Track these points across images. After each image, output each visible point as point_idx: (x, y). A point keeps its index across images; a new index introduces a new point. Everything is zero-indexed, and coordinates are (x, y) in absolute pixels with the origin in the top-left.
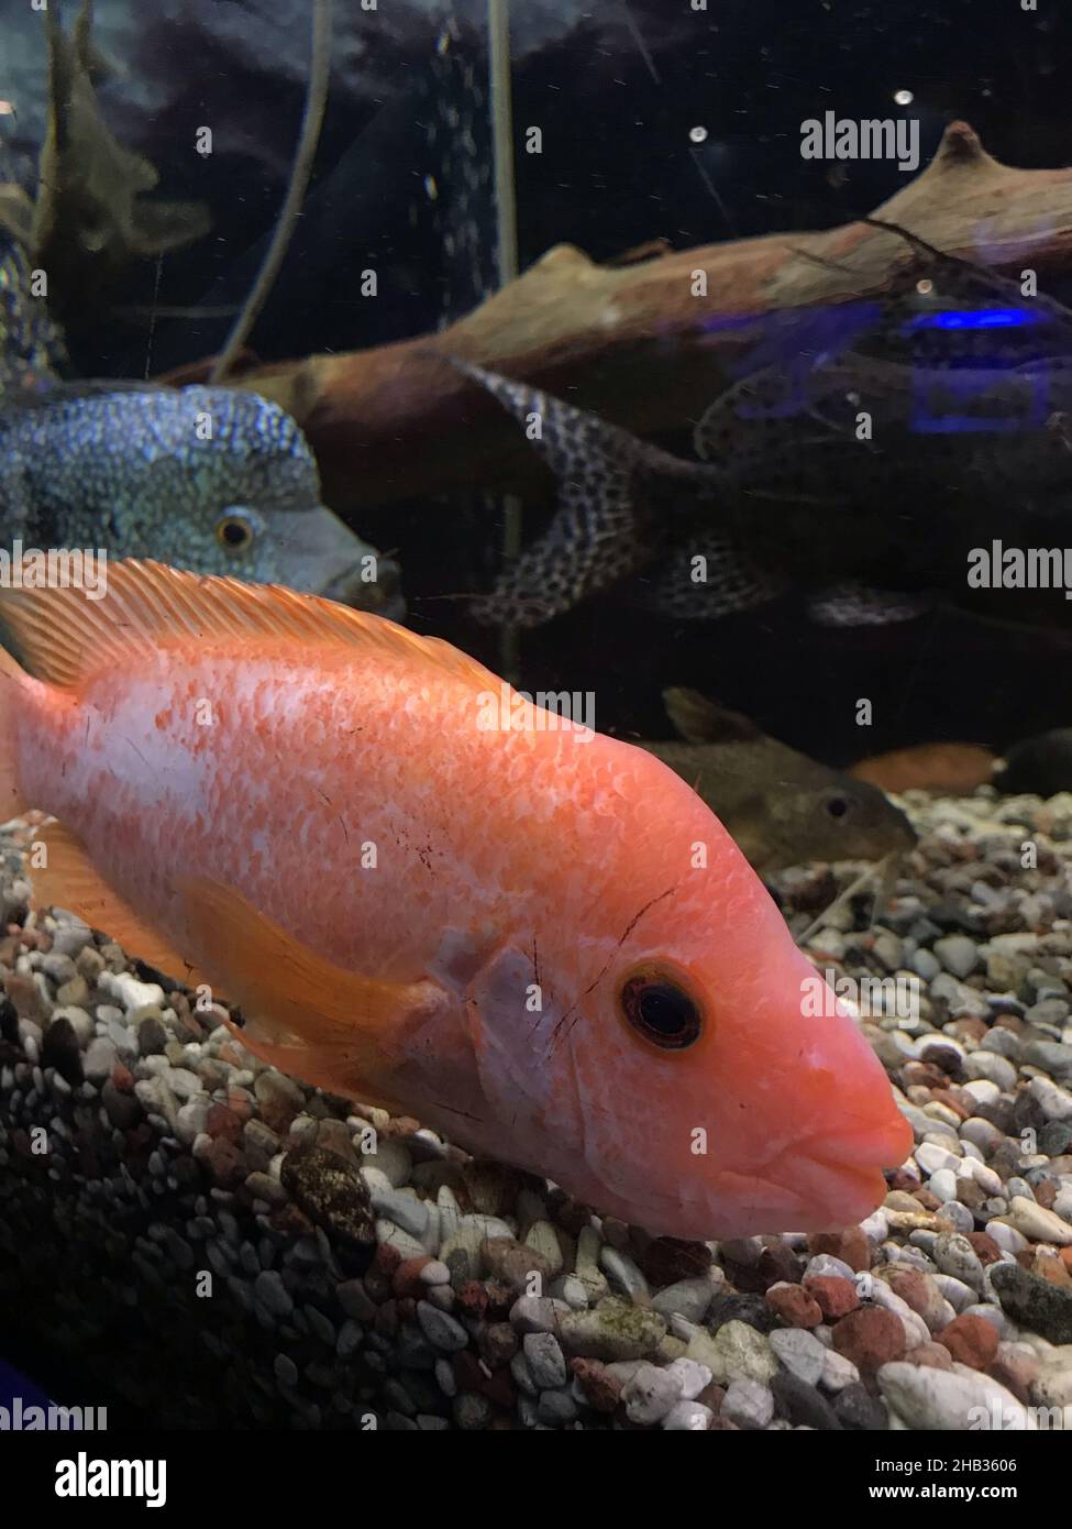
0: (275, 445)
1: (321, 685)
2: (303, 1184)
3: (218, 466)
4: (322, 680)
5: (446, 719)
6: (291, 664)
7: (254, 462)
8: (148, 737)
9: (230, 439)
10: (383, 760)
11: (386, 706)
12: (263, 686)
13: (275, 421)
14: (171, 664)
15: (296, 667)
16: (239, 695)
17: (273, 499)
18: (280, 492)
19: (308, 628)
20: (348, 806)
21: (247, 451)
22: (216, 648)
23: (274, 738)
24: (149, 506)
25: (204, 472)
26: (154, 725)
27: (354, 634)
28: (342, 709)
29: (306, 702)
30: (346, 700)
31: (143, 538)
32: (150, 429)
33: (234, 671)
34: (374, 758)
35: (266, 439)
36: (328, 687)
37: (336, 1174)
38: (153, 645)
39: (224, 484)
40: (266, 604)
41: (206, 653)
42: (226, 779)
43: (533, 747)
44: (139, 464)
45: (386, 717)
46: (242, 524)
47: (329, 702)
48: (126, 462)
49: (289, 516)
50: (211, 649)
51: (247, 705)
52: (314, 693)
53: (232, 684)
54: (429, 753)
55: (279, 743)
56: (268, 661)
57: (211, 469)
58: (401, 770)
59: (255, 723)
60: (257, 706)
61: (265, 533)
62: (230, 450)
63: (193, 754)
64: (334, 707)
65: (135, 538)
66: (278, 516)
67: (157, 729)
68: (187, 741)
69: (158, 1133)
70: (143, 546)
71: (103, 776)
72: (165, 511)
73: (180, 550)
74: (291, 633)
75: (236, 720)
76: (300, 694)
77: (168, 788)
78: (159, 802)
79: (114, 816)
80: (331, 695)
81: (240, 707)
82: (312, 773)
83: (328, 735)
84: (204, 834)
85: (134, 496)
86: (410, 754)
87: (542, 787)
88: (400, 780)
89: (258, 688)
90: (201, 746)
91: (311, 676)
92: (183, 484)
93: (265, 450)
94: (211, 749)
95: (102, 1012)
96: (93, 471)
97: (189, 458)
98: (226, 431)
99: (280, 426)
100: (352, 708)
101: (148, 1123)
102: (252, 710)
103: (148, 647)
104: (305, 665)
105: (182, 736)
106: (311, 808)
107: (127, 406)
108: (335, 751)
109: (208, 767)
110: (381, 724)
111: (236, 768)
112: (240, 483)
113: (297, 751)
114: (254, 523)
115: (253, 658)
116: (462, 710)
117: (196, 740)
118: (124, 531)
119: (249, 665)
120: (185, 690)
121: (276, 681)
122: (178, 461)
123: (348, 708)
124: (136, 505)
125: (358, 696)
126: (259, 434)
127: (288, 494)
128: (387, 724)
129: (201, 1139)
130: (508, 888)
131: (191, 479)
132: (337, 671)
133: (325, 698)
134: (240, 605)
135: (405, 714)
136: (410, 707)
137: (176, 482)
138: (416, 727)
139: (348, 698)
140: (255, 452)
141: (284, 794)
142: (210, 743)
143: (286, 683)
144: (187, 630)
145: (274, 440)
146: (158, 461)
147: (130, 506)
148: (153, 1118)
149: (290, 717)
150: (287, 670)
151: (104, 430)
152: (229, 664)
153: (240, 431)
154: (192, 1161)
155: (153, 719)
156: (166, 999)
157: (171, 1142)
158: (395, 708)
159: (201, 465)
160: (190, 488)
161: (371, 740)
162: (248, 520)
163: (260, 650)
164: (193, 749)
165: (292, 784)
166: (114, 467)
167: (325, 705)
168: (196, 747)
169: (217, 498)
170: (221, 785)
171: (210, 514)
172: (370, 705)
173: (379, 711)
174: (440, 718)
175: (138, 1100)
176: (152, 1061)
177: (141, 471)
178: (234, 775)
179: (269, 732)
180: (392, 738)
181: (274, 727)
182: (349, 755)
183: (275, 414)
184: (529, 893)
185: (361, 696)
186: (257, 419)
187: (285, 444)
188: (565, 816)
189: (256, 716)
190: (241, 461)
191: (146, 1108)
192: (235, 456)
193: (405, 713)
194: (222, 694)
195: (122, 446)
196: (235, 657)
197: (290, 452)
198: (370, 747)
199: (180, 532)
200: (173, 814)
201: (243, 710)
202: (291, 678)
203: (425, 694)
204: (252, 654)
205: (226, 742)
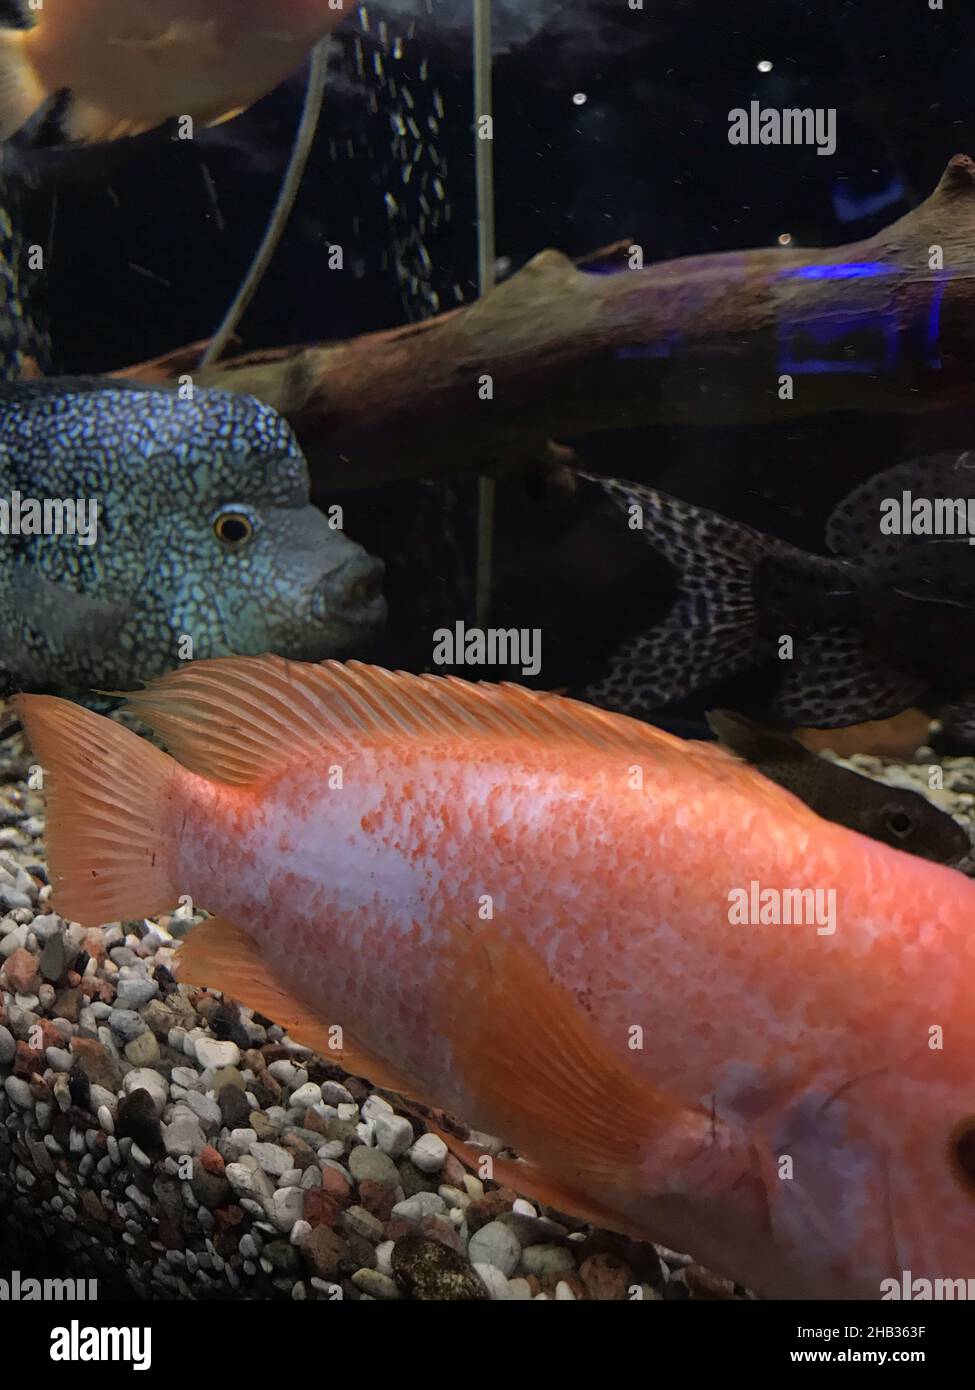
0: (273, 444)
1: (570, 792)
2: (420, 1287)
3: (218, 464)
4: (570, 788)
5: (727, 839)
6: (530, 768)
7: (253, 460)
8: (352, 840)
9: (230, 438)
10: (652, 881)
11: (652, 819)
12: (497, 791)
13: (272, 421)
14: (379, 763)
15: (536, 772)
16: (468, 800)
17: (270, 496)
18: (276, 490)
19: (548, 731)
20: (609, 925)
21: (247, 449)
22: (436, 748)
23: (514, 848)
24: (144, 501)
25: (204, 468)
26: (359, 825)
27: (602, 737)
28: (599, 821)
29: (552, 811)
30: (603, 811)
31: (134, 530)
32: (145, 424)
33: (461, 772)
34: (642, 877)
35: (265, 438)
36: (576, 795)
37: (454, 1276)
38: (356, 744)
39: (224, 480)
40: (496, 705)
41: (424, 753)
42: (454, 888)
43: (837, 870)
44: (134, 459)
45: (653, 831)
46: (241, 520)
47: (580, 811)
48: (121, 456)
49: (285, 513)
50: (429, 749)
51: (480, 810)
52: (561, 800)
53: (459, 787)
54: (710, 874)
55: (520, 853)
56: (501, 764)
57: (211, 465)
58: (677, 892)
59: (491, 831)
60: (492, 811)
61: (263, 529)
62: (231, 448)
63: (409, 859)
64: (588, 817)
65: (127, 529)
66: (274, 513)
67: (363, 832)
68: (403, 847)
69: (250, 1217)
70: (135, 538)
71: (291, 878)
72: (160, 505)
73: (174, 543)
74: (526, 734)
75: (466, 826)
76: (544, 801)
77: (376, 894)
78: (364, 909)
79: (302, 918)
80: (583, 804)
81: (470, 812)
82: (564, 888)
83: (582, 848)
84: (421, 944)
85: (128, 490)
86: (686, 873)
87: (855, 917)
88: (676, 902)
89: (492, 793)
90: (421, 850)
91: (555, 781)
92: (181, 478)
93: (264, 448)
94: (434, 856)
95: (177, 1074)
96: (85, 464)
97: (189, 453)
98: (226, 430)
99: (277, 427)
100: (611, 819)
101: (241, 1206)
102: (486, 816)
103: (349, 746)
104: (547, 769)
105: (396, 840)
106: (561, 925)
107: (119, 403)
108: (592, 865)
109: (429, 874)
110: (648, 839)
111: (466, 878)
112: (239, 480)
113: (544, 863)
114: (252, 519)
115: (482, 760)
116: (746, 825)
117: (415, 846)
118: (116, 524)
119: (478, 768)
120: (399, 793)
121: (514, 788)
122: (177, 457)
123: (606, 819)
124: (131, 498)
125: (616, 807)
126: (258, 434)
127: (284, 492)
128: (656, 839)
129: (300, 1227)
130: (814, 1024)
131: (190, 475)
132: (587, 779)
133: (576, 807)
134: (465, 705)
135: (677, 830)
136: (682, 820)
137: (173, 476)
138: (692, 844)
139: (605, 807)
140: (255, 451)
141: (527, 908)
142: (432, 850)
143: (527, 788)
144: (398, 730)
145: (272, 439)
146: (154, 456)
147: (123, 499)
148: (247, 1202)
149: (534, 828)
150: (525, 775)
151: (95, 424)
152: (452, 767)
153: (240, 430)
154: (290, 1250)
155: (360, 820)
156: (242, 1055)
157: (267, 1227)
158: (663, 821)
159: (202, 461)
160: (188, 483)
161: (638, 855)
162: (246, 517)
163: (491, 753)
164: (410, 854)
165: (537, 898)
166: (108, 462)
167: (575, 815)
168: (415, 853)
169: (215, 494)
170: (446, 894)
171: (207, 510)
172: (632, 818)
173: (644, 825)
174: (720, 835)
175: (229, 1183)
176: (238, 1134)
177: (137, 465)
178: (464, 885)
179: (508, 841)
180: (663, 854)
181: (513, 836)
182: (610, 872)
183: (271, 415)
184: (839, 1031)
185: (620, 807)
186: (256, 419)
187: (282, 444)
188: (886, 950)
189: (491, 823)
190: (241, 458)
191: (238, 1192)
192: (236, 453)
193: (676, 827)
194: (446, 798)
195: (116, 440)
196: (460, 759)
197: (286, 452)
198: (635, 863)
199: (175, 525)
200: (381, 922)
201: (475, 815)
202: (532, 783)
203: (698, 806)
204: (481, 756)
205: (453, 848)
